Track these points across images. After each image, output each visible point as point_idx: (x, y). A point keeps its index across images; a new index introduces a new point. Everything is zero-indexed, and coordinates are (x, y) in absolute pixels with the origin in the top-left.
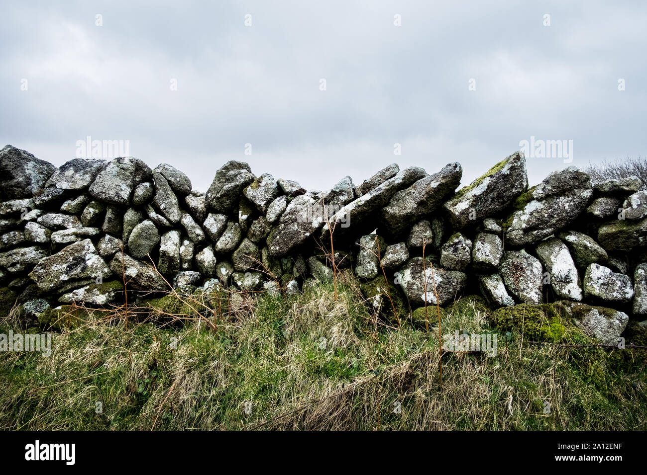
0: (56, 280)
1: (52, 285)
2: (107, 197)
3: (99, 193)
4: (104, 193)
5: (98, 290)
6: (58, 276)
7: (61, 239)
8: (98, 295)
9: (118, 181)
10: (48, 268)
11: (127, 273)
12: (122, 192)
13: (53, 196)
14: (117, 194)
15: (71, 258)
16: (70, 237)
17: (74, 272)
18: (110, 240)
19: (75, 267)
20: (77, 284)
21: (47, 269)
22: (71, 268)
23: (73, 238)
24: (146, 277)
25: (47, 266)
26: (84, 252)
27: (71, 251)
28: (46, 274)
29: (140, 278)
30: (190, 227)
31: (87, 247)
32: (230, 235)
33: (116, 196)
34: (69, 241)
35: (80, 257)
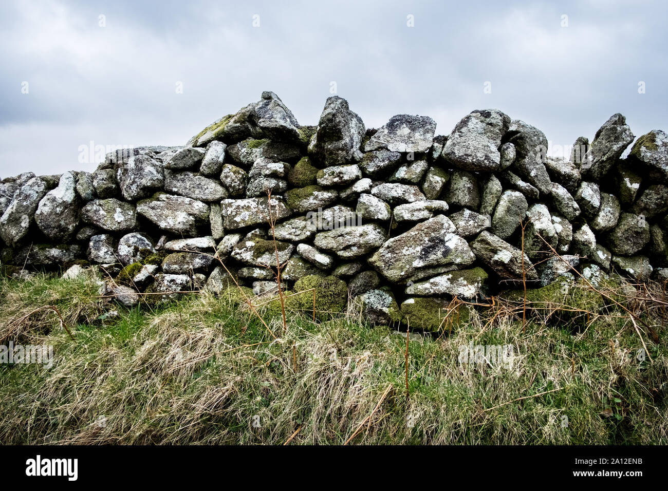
0: (408, 266)
1: (403, 273)
2: (474, 160)
3: (463, 156)
4: (470, 155)
5: (464, 279)
6: (410, 262)
7: (409, 215)
8: (465, 286)
9: (484, 140)
10: (397, 252)
11: (496, 257)
12: (493, 154)
13: (390, 161)
14: (487, 157)
15: (426, 239)
16: (423, 212)
17: (432, 257)
18: (471, 216)
19: (432, 251)
20: (431, 271)
21: (397, 254)
22: (427, 251)
23: (426, 214)
24: (521, 263)
25: (397, 250)
26: (443, 232)
27: (426, 230)
28: (395, 259)
29: (514, 264)
30: (566, 199)
31: (446, 225)
32: (609, 209)
33: (485, 159)
34: (421, 217)
35: (437, 238)
